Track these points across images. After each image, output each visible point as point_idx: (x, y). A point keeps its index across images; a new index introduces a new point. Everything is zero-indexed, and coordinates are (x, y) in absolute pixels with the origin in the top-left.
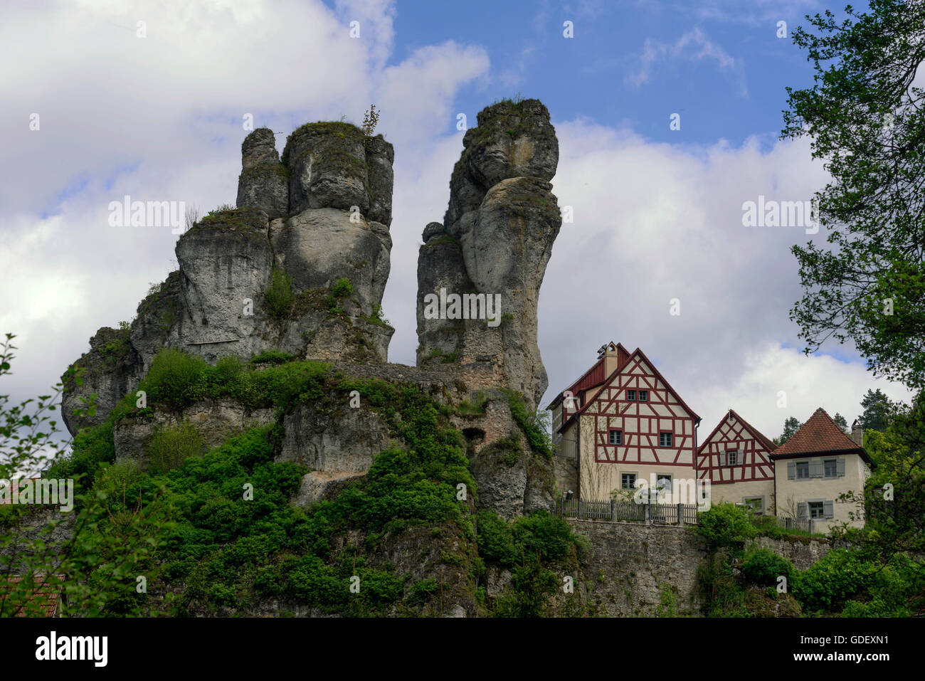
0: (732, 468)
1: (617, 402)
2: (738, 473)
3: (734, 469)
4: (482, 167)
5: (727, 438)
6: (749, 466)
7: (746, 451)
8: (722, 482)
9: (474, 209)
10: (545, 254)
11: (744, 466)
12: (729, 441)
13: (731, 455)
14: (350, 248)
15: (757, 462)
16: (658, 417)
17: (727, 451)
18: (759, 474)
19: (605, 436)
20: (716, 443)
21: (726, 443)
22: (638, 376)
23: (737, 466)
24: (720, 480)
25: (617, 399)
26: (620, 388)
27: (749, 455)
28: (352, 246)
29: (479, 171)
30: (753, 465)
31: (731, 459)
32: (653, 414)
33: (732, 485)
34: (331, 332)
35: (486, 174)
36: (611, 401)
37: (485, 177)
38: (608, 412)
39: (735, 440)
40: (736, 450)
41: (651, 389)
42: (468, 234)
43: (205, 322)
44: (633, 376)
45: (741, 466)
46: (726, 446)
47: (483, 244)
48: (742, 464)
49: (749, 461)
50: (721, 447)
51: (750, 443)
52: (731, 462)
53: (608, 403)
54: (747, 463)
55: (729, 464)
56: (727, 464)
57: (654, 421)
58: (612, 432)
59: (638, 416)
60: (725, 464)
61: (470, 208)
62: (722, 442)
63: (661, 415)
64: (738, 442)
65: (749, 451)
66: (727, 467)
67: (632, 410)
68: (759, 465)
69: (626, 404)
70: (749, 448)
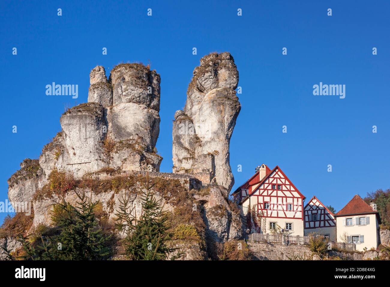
0: (315, 222)
1: (268, 190)
2: (317, 224)
3: (316, 222)
4: (203, 83)
5: (312, 208)
6: (322, 221)
7: (321, 214)
8: (310, 228)
9: (198, 104)
10: (233, 123)
11: (320, 221)
12: (313, 210)
13: (314, 216)
14: (142, 121)
15: (326, 219)
16: (286, 197)
17: (312, 214)
18: (327, 224)
19: (262, 205)
20: (307, 211)
21: (312, 211)
22: (277, 178)
23: (317, 221)
24: (309, 227)
25: (268, 188)
26: (269, 184)
27: (323, 216)
28: (143, 120)
29: (202, 85)
30: (324, 220)
31: (314, 218)
32: (284, 196)
33: (315, 229)
34: (134, 158)
35: (205, 87)
36: (265, 190)
37: (204, 88)
38: (263, 194)
39: (316, 209)
40: (316, 214)
41: (283, 184)
42: (196, 115)
43: (75, 154)
44: (275, 178)
45: (319, 221)
46: (312, 212)
47: (204, 119)
48: (319, 220)
49: (322, 219)
50: (310, 212)
51: (323, 211)
52: (314, 219)
53: (263, 190)
54: (321, 219)
55: (313, 220)
56: (312, 220)
57: (284, 199)
58: (265, 203)
59: (277, 197)
60: (311, 220)
61: (197, 103)
62: (310, 210)
63: (287, 196)
64: (317, 210)
65: (323, 214)
66: (312, 221)
67: (274, 193)
68: (327, 220)
69: (272, 191)
70: (323, 213)
